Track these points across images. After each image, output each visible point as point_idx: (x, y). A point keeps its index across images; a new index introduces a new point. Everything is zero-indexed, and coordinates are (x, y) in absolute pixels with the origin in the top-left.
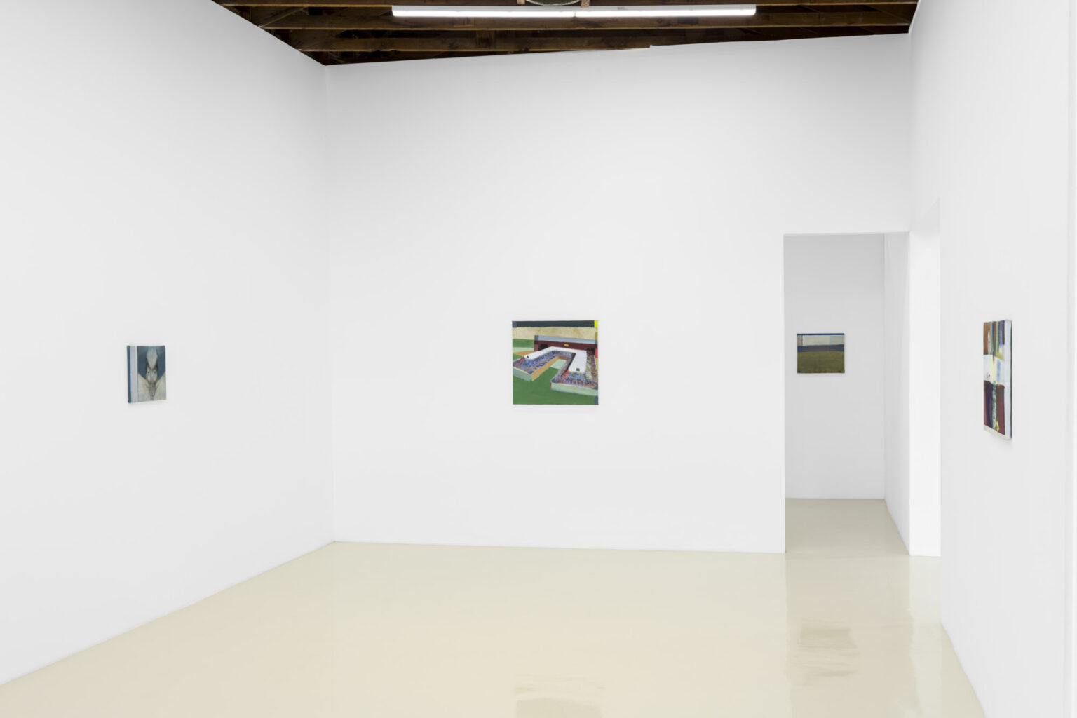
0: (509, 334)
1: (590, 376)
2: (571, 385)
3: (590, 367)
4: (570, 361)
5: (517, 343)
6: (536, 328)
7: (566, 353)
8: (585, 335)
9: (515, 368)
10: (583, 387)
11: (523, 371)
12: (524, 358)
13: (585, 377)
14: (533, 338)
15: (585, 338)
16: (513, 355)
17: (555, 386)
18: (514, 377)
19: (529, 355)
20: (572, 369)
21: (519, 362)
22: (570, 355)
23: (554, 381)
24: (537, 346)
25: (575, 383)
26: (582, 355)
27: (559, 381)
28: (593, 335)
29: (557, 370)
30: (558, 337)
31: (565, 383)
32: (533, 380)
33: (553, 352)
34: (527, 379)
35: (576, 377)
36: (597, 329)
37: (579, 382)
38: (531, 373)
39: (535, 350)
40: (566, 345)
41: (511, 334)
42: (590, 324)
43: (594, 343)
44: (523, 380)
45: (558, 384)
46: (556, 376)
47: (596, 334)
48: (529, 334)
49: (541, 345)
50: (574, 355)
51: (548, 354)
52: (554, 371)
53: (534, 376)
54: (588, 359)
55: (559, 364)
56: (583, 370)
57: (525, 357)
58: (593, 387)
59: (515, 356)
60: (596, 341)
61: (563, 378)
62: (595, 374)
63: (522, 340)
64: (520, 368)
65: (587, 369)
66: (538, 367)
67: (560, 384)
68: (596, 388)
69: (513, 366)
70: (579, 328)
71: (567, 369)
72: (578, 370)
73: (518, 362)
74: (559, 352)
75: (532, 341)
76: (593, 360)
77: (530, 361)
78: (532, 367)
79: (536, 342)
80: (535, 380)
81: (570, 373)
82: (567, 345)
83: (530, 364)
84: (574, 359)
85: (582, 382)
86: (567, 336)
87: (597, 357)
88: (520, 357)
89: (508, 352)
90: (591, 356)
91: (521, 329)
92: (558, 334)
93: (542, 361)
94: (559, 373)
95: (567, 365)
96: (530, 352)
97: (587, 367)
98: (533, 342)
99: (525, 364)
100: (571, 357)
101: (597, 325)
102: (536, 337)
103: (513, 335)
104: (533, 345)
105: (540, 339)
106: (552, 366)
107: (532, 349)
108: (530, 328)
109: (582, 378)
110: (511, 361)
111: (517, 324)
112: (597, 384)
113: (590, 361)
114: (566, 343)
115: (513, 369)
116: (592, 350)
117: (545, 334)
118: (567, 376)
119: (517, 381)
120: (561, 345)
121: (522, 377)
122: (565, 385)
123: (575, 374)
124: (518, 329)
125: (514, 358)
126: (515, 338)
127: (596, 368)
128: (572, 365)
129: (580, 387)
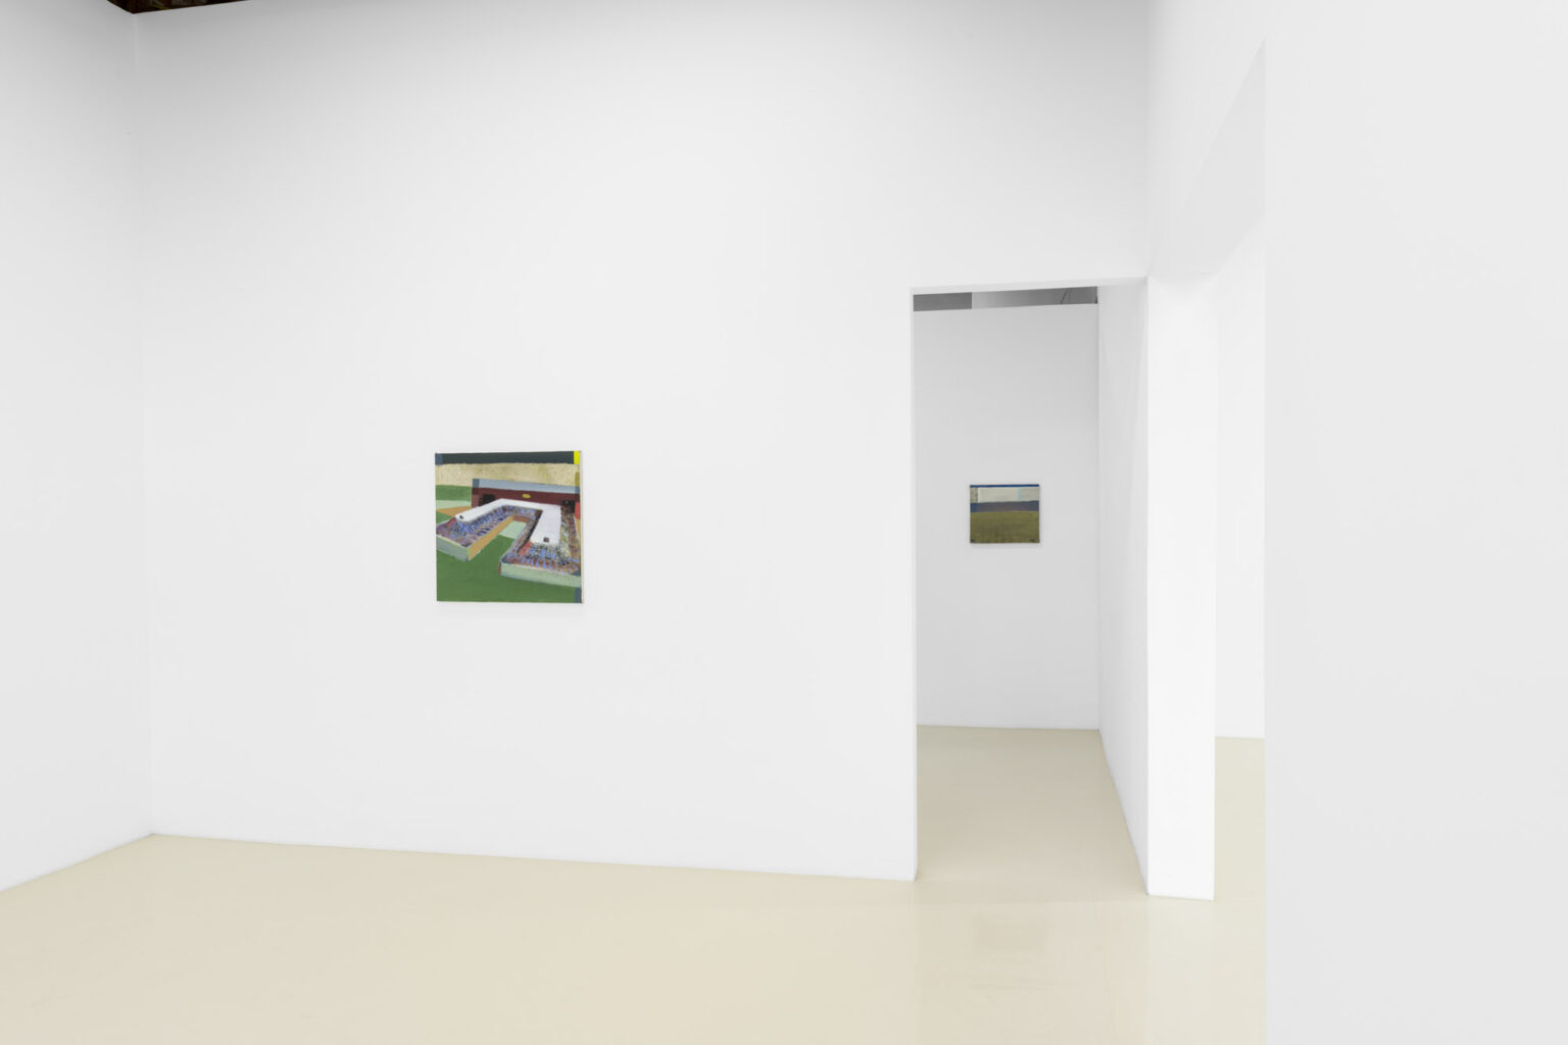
0: (429, 476)
1: (566, 551)
2: (534, 568)
3: (566, 535)
4: (531, 523)
5: (443, 492)
6: (474, 466)
7: (526, 509)
8: (558, 478)
9: (440, 536)
10: (556, 571)
11: (453, 542)
12: (454, 519)
13: (559, 554)
14: (470, 484)
15: (559, 483)
16: (437, 513)
17: (508, 570)
18: (438, 552)
19: (463, 514)
20: (536, 538)
21: (447, 526)
22: (533, 514)
23: (505, 560)
24: (477, 497)
25: (541, 563)
26: (552, 514)
27: (514, 561)
28: (572, 479)
29: (513, 540)
30: (512, 481)
31: (525, 563)
32: (470, 559)
33: (504, 509)
34: (461, 557)
35: (543, 554)
36: (578, 466)
37: (548, 562)
38: (467, 545)
39: (473, 506)
40: (525, 496)
41: (434, 479)
42: (566, 458)
43: (573, 492)
44: (453, 557)
45: (513, 565)
46: (509, 551)
47: (578, 476)
48: (463, 476)
49: (483, 496)
50: (539, 513)
51: (495, 511)
52: (502, 542)
53: (472, 552)
54: (563, 520)
55: (513, 530)
56: (554, 541)
57: (457, 516)
58: (571, 571)
59: (439, 516)
60: (578, 488)
61: (522, 554)
62: (575, 548)
63: (452, 486)
64: (448, 537)
65: (563, 539)
66: (479, 535)
67: (518, 566)
68: (578, 573)
69: (437, 533)
70: (548, 465)
71: (528, 538)
72: (546, 540)
73: (445, 526)
74: (514, 508)
75: (467, 488)
76: (572, 523)
77: (465, 524)
78: (468, 535)
79: (475, 490)
80: (474, 559)
81: (533, 547)
82: (528, 496)
83: (466, 529)
84: (540, 520)
85: (553, 562)
86: (527, 479)
87: (579, 517)
88: (448, 517)
89: (425, 511)
90: (569, 516)
91: (449, 466)
92: (512, 476)
93: (485, 525)
94: (514, 546)
95: (527, 531)
96: (466, 509)
97: (562, 535)
98: (471, 491)
99: (457, 530)
100: (534, 519)
101: (580, 459)
102: (476, 481)
103: (437, 479)
104: (471, 496)
105: (482, 485)
106: (502, 534)
107: (469, 504)
108: (464, 465)
109: (554, 556)
110: (433, 525)
111: (444, 459)
112: (579, 566)
113: (568, 525)
114: (527, 492)
115: (437, 538)
116: (570, 504)
117: (490, 476)
118: (528, 551)
119: (444, 560)
120: (516, 495)
121: (452, 555)
122: (524, 567)
123: (541, 547)
124: (445, 467)
125: (438, 520)
126: (440, 484)
127: (577, 537)
128: (535, 531)
129: (549, 570)
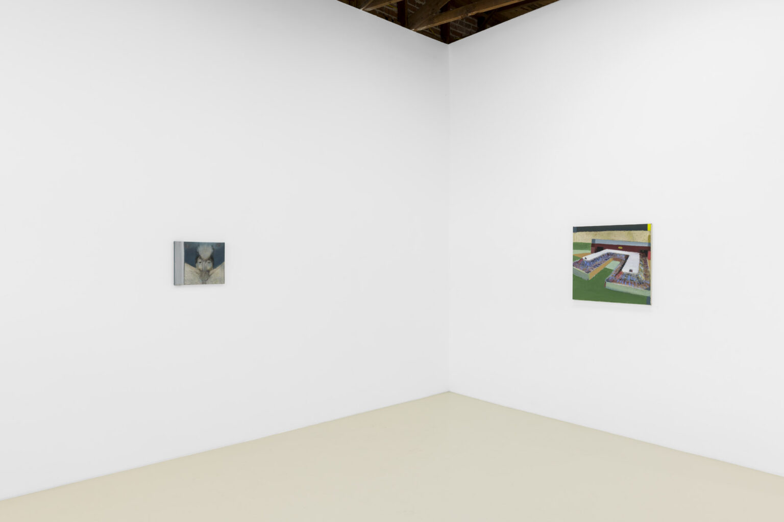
0: (569, 238)
1: (642, 277)
2: (624, 285)
3: (642, 268)
4: (623, 262)
5: (576, 246)
6: (593, 233)
7: (620, 255)
8: (639, 238)
9: (575, 268)
10: (636, 287)
11: (582, 271)
12: (582, 259)
13: (638, 278)
14: (590, 242)
15: (639, 241)
16: (573, 256)
17: (609, 285)
18: (574, 276)
19: (586, 257)
20: (625, 270)
21: (578, 262)
22: (624, 257)
23: (608, 281)
24: (594, 248)
25: (628, 283)
26: (635, 257)
27: (613, 281)
28: (646, 238)
29: (611, 271)
30: (613, 240)
31: (619, 283)
32: (589, 279)
33: (608, 254)
34: (585, 278)
35: (629, 278)
36: (650, 232)
37: (632, 282)
38: (588, 272)
39: (592, 253)
40: (619, 248)
41: (572, 239)
42: (644, 227)
43: (647, 245)
44: (581, 278)
45: (612, 283)
46: (610, 276)
47: (650, 237)
48: (587, 238)
49: (597, 248)
50: (627, 257)
51: (603, 255)
52: (607, 271)
53: (591, 276)
54: (641, 261)
55: (613, 265)
56: (635, 271)
57: (584, 258)
58: (645, 287)
59: (575, 257)
60: (650, 244)
61: (617, 278)
62: (647, 275)
63: (581, 243)
64: (579, 268)
65: (640, 270)
66: (594, 267)
67: (615, 284)
68: (649, 289)
69: (573, 266)
70: (632, 232)
71: (621, 270)
72: (631, 271)
73: (577, 262)
74: (613, 254)
75: (589, 244)
76: (646, 262)
77: (587, 262)
78: (589, 268)
79: (593, 245)
80: (592, 279)
81: (623, 274)
82: (621, 248)
83: (588, 264)
84: (628, 261)
85: (635, 283)
86: (621, 239)
87: (650, 259)
88: (579, 258)
89: (568, 254)
90: (644, 258)
91: (580, 233)
92: (613, 238)
93: (598, 262)
94: (613, 273)
95: (621, 266)
96: (588, 254)
97: (640, 268)
98: (591, 245)
99: (583, 265)
100: (624, 259)
101: (651, 228)
102: (593, 240)
103: (574, 239)
104: (591, 248)
105: (597, 242)
106: (608, 267)
107: (590, 252)
108: (588, 232)
109: (635, 279)
110: (571, 262)
111: (577, 230)
112: (649, 285)
113: (643, 263)
114: (620, 246)
115: (573, 269)
116: (645, 252)
117: (601, 237)
118: (620, 276)
119: (576, 279)
120: (615, 247)
121: (580, 277)
122: (619, 284)
123: (628, 274)
124: (578, 233)
125: (574, 259)
126: (575, 242)
127: (649, 269)
128: (625, 266)
129: (632, 287)
